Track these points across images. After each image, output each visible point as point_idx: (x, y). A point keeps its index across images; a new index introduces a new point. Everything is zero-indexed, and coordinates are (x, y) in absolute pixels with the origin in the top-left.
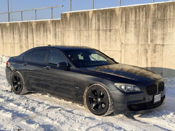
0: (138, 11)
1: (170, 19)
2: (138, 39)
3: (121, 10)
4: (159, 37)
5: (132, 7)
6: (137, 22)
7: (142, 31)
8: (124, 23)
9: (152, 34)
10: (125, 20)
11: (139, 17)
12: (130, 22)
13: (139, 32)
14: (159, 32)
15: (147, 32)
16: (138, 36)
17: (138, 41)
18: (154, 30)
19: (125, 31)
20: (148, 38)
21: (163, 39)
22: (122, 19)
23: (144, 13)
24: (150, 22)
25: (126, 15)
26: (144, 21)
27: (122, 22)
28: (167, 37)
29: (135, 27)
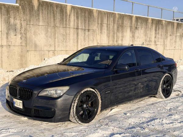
0: (109, 16)
1: (125, 26)
2: (109, 39)
3: (97, 12)
4: (120, 38)
5: (106, 12)
6: (109, 25)
7: (111, 34)
8: (100, 25)
9: (117, 36)
10: (100, 23)
11: (110, 21)
12: (104, 24)
13: (109, 34)
14: (120, 35)
15: (114, 34)
16: (109, 37)
17: (109, 41)
18: (118, 33)
19: (100, 32)
20: (114, 38)
21: (122, 40)
22: (98, 21)
23: (113, 19)
24: (116, 27)
25: (101, 18)
26: (112, 25)
27: (98, 23)
28: (124, 39)
29: (107, 30)
